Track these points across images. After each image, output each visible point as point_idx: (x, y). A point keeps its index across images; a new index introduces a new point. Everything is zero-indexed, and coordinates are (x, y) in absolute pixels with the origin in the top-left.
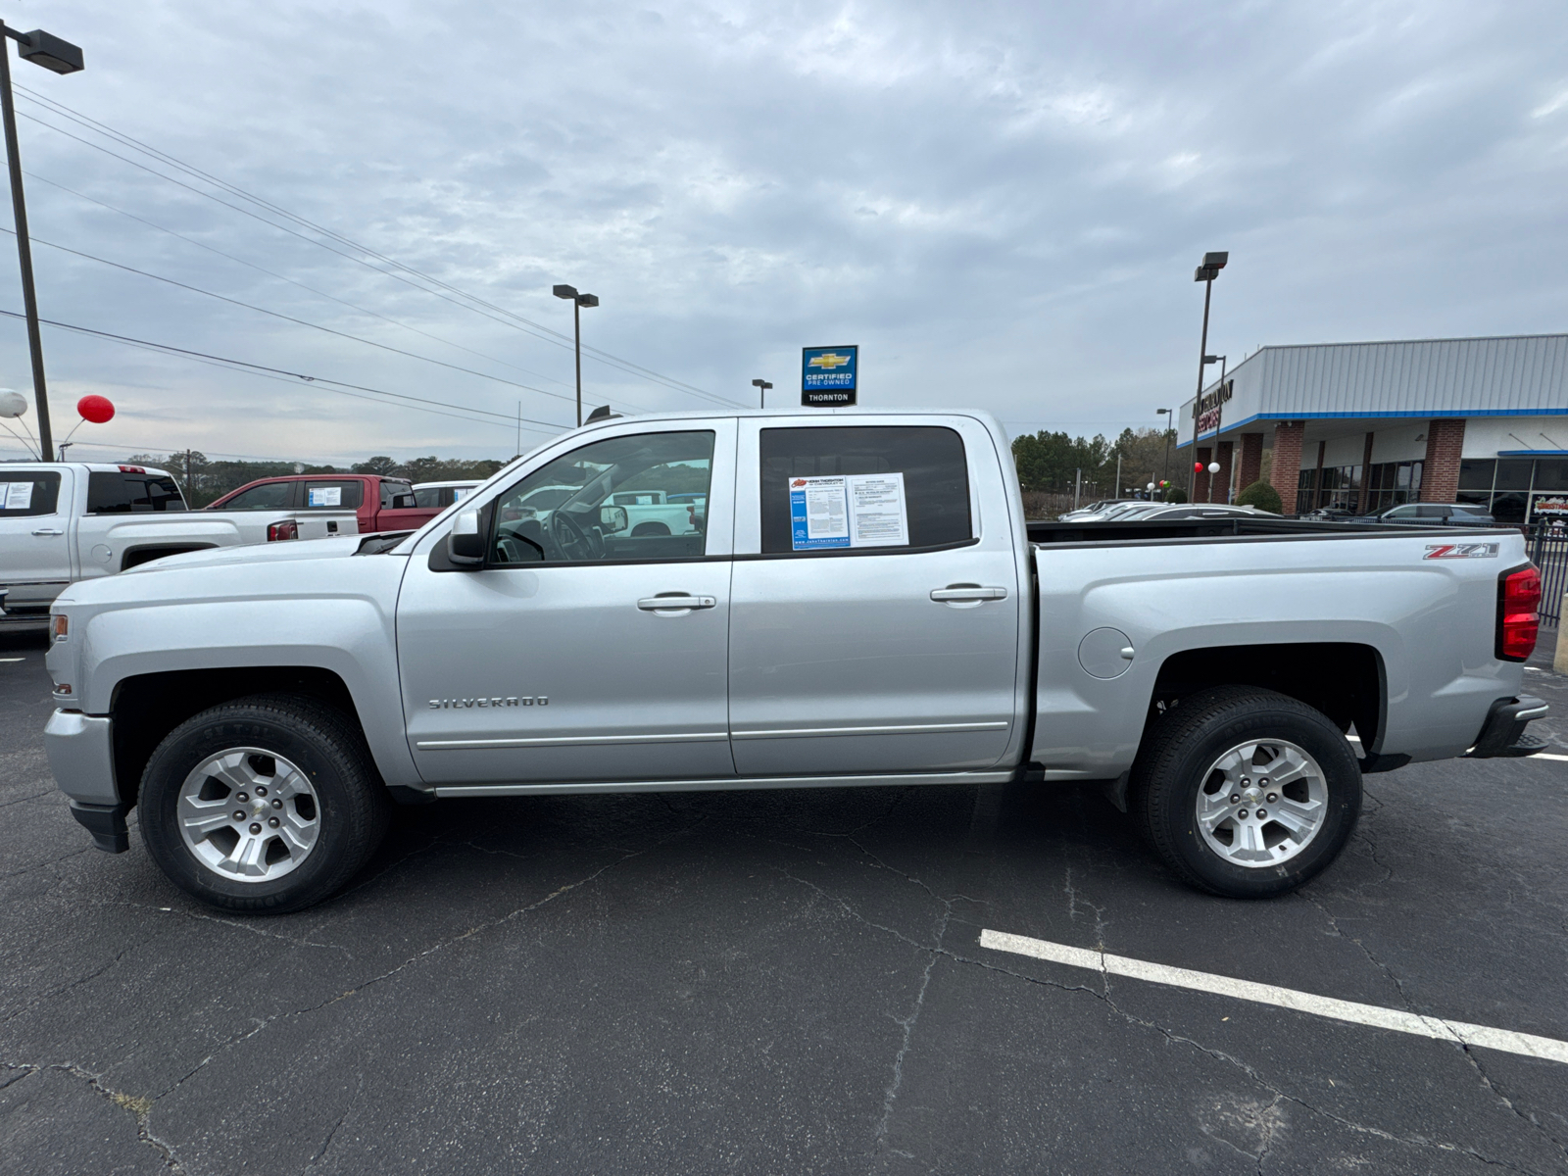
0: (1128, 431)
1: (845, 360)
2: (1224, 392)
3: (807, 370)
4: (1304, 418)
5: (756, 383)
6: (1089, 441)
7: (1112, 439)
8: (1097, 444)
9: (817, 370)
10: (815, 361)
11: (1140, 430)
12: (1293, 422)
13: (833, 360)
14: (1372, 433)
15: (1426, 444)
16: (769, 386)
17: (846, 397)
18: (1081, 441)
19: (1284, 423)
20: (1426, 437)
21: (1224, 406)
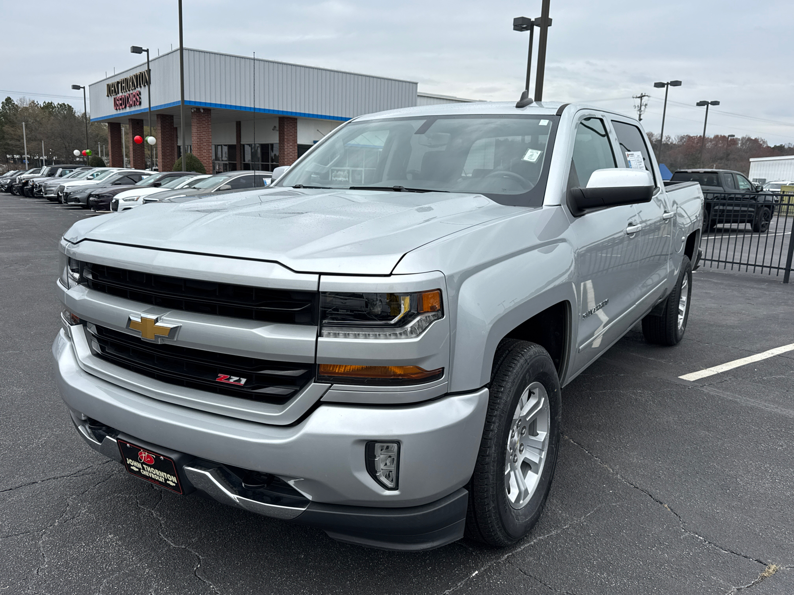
0: (8, 100)
2: (143, 79)
4: (212, 107)
11: (20, 100)
12: (204, 109)
14: (240, 122)
15: (278, 133)
19: (198, 109)
20: (278, 128)
21: (144, 91)
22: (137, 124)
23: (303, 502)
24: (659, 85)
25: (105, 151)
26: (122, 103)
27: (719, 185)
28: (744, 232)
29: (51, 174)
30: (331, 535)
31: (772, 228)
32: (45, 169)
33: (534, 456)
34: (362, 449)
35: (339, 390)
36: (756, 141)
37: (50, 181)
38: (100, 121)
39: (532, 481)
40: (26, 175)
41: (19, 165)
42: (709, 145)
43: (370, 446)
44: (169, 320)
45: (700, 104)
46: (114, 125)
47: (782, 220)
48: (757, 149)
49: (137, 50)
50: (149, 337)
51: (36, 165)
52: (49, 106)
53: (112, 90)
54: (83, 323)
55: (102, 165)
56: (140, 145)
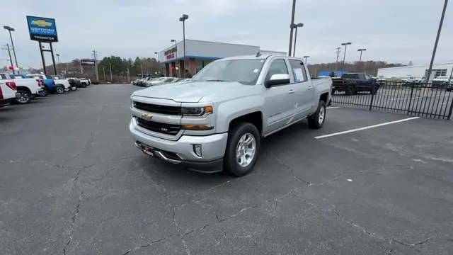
1: (50, 24)
3: (30, 26)
4: (195, 58)
5: (6, 27)
6: (127, 60)
7: (134, 60)
8: (130, 61)
9: (36, 26)
10: (34, 22)
12: (193, 58)
13: (43, 23)
16: (13, 30)
17: (53, 39)
18: (125, 60)
21: (175, 53)
22: (173, 63)
23: (181, 160)
24: (343, 44)
25: (165, 72)
26: (169, 57)
27: (358, 78)
28: (367, 94)
29: (148, 80)
30: (190, 169)
31: (378, 93)
32: (147, 78)
33: (250, 154)
34: (192, 146)
35: (187, 132)
36: (383, 62)
37: (148, 82)
38: (163, 63)
39: (249, 160)
40: (142, 80)
41: (140, 77)
42: (365, 64)
43: (194, 145)
44: (150, 115)
45: (359, 50)
46: (167, 64)
47: (384, 90)
48: (383, 65)
49: (173, 41)
50: (146, 119)
51: (145, 77)
52: (149, 59)
53: (166, 53)
54: (135, 117)
55: (163, 76)
56: (174, 70)
